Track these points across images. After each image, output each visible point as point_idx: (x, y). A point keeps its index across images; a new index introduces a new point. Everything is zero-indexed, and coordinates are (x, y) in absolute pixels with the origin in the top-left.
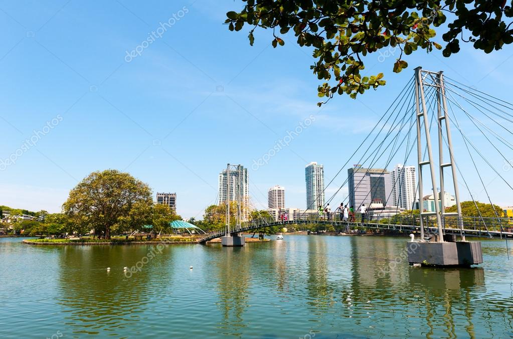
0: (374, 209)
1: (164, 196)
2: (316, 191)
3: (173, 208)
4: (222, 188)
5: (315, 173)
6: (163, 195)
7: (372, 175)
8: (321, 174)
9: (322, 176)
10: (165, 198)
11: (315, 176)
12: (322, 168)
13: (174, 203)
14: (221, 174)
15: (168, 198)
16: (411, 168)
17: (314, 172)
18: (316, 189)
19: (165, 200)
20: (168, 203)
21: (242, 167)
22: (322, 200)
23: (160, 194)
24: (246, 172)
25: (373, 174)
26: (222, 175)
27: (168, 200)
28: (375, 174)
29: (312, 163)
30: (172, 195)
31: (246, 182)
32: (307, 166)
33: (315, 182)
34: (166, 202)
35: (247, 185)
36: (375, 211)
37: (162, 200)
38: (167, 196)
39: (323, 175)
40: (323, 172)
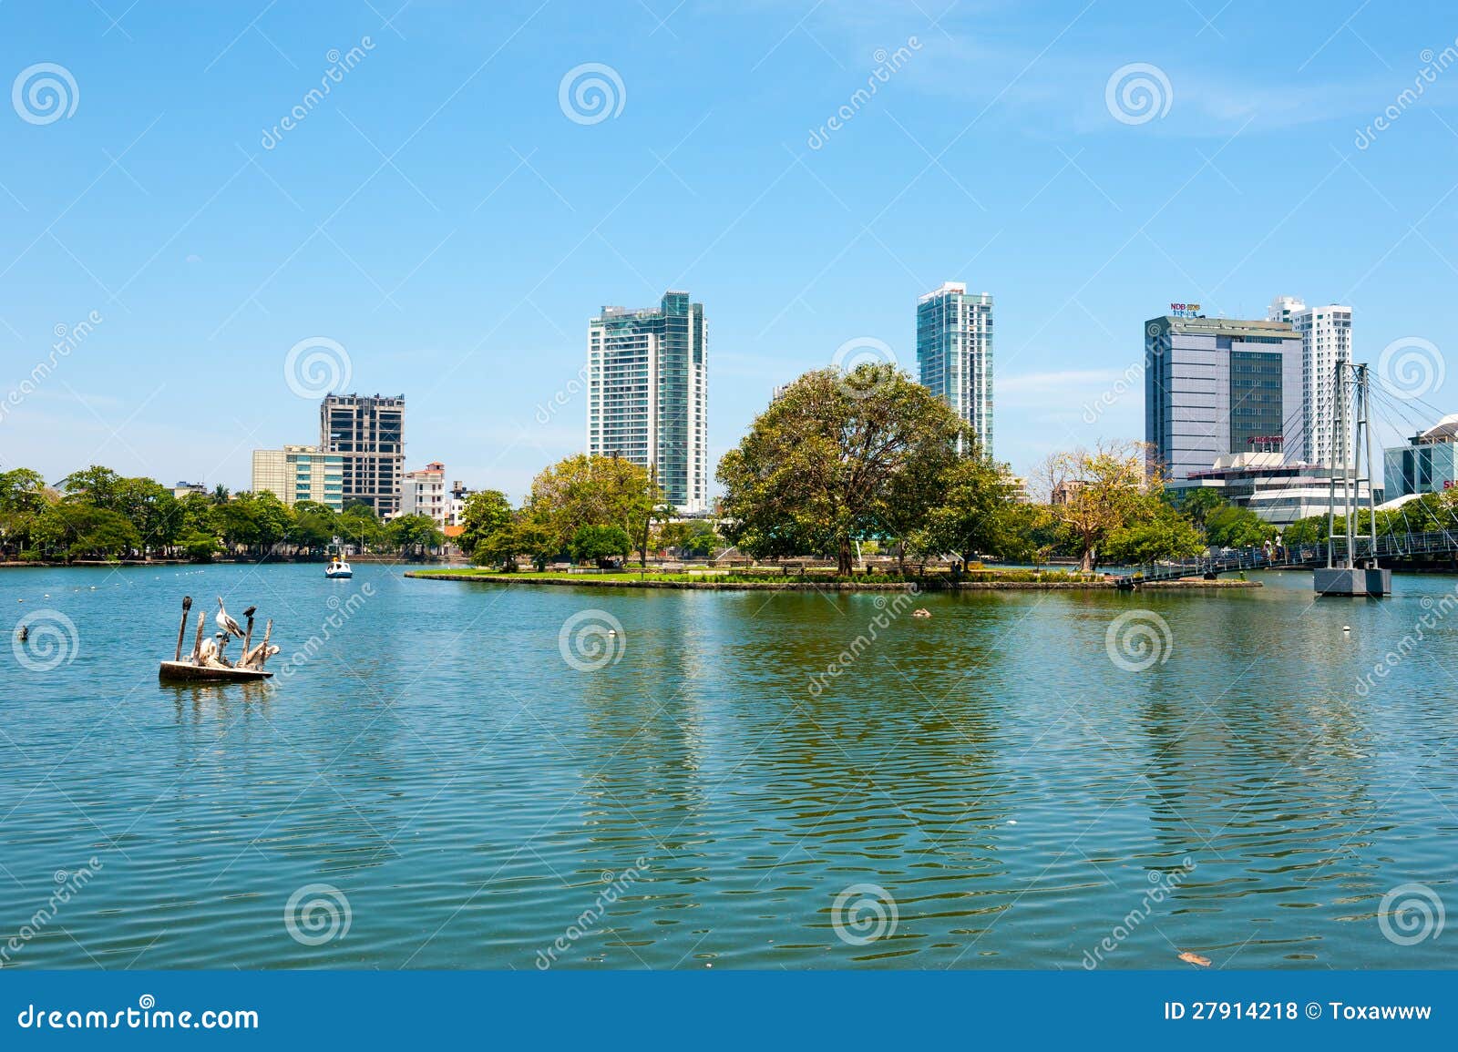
0: (1254, 474)
1: (355, 408)
2: (960, 399)
3: (394, 454)
4: (602, 379)
5: (960, 329)
6: (351, 402)
7: (1237, 347)
8: (984, 330)
9: (984, 340)
10: (360, 414)
11: (960, 340)
12: (986, 309)
13: (397, 436)
14: (594, 324)
15: (373, 414)
16: (1336, 315)
17: (955, 321)
18: (960, 391)
19: (360, 425)
20: (372, 436)
21: (684, 298)
22: (984, 431)
23: (342, 401)
24: (698, 319)
25: (1241, 339)
26: (602, 330)
27: (373, 425)
28: (1250, 339)
29: (949, 286)
30: (391, 403)
31: (698, 358)
32: (925, 299)
33: (958, 362)
34: (366, 433)
35: (703, 371)
36: (1260, 481)
37: (350, 424)
38: (367, 406)
39: (988, 336)
40: (989, 323)
